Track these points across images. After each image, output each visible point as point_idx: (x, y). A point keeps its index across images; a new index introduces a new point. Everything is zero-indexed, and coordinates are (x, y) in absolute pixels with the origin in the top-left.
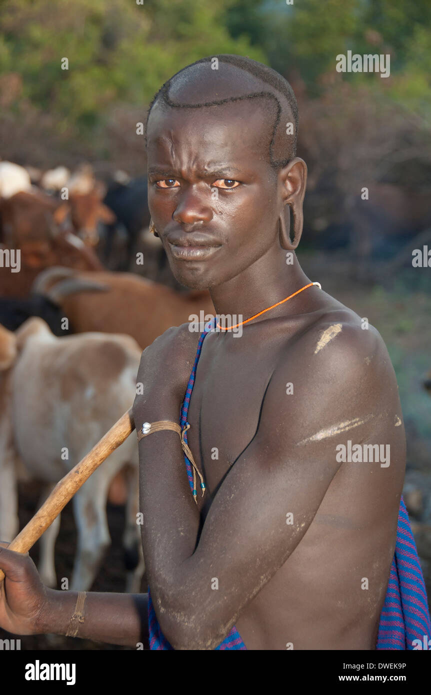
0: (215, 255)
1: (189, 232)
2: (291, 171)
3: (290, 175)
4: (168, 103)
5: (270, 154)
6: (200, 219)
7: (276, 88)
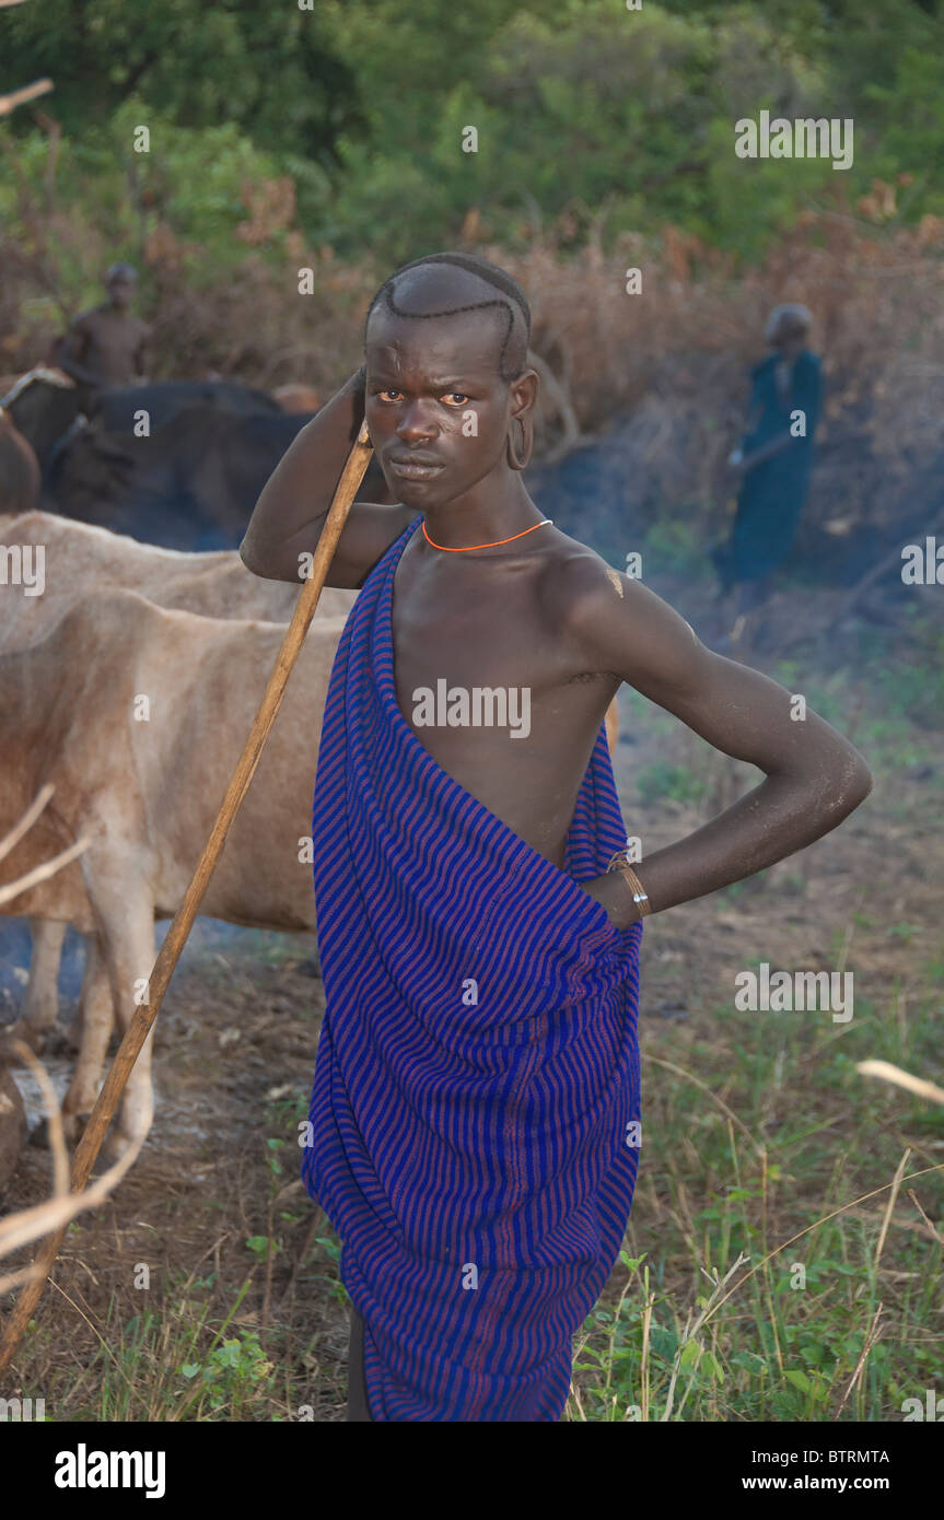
0: (439, 476)
1: (414, 449)
2: (522, 384)
3: (521, 388)
4: (394, 310)
5: (501, 367)
6: (425, 437)
7: (508, 294)
